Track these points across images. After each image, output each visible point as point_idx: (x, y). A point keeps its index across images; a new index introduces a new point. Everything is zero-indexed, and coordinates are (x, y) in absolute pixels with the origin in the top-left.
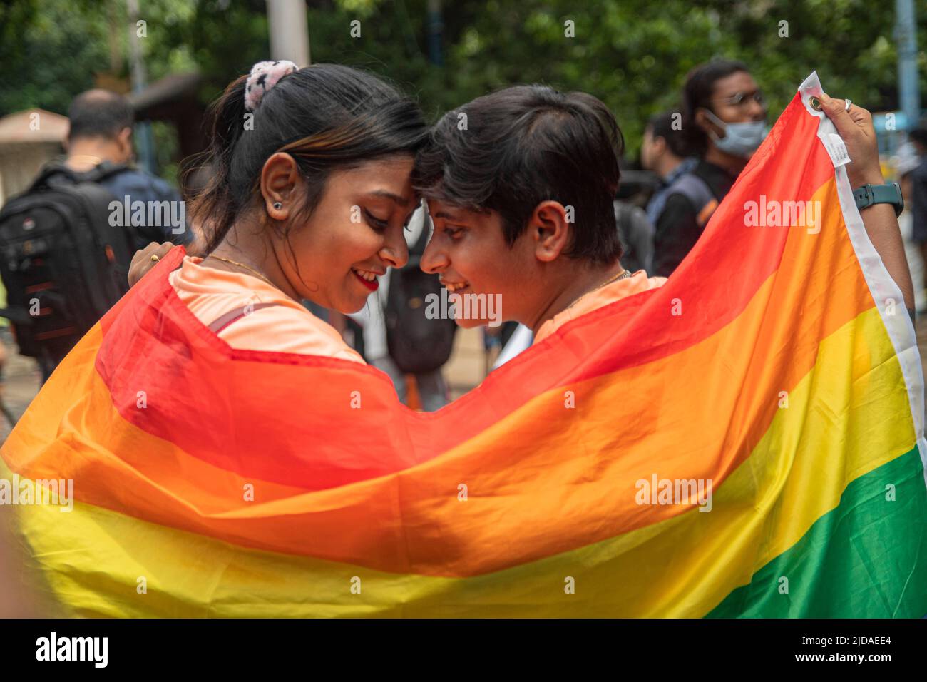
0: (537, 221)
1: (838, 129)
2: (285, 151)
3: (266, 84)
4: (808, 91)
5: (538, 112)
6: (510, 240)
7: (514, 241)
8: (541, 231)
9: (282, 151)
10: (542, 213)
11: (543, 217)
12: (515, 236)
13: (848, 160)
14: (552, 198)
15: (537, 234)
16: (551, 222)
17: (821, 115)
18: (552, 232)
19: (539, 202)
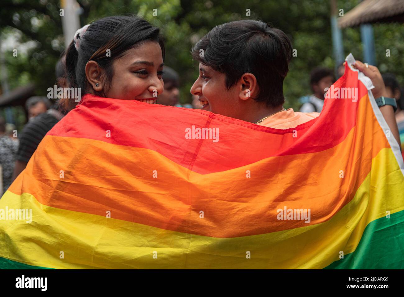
0: (243, 81)
1: (366, 75)
2: (91, 60)
3: (80, 37)
4: (350, 61)
5: (254, 33)
6: (228, 87)
7: (230, 87)
8: (244, 86)
9: (90, 60)
10: (245, 78)
11: (246, 80)
12: (231, 85)
13: (373, 87)
14: (250, 72)
15: (241, 87)
16: (248, 83)
17: (358, 71)
18: (248, 87)
19: (244, 73)
